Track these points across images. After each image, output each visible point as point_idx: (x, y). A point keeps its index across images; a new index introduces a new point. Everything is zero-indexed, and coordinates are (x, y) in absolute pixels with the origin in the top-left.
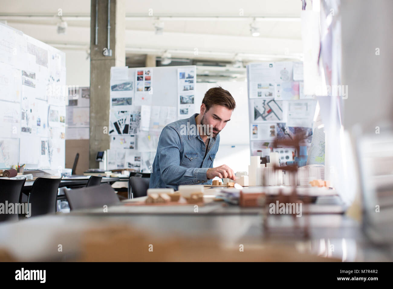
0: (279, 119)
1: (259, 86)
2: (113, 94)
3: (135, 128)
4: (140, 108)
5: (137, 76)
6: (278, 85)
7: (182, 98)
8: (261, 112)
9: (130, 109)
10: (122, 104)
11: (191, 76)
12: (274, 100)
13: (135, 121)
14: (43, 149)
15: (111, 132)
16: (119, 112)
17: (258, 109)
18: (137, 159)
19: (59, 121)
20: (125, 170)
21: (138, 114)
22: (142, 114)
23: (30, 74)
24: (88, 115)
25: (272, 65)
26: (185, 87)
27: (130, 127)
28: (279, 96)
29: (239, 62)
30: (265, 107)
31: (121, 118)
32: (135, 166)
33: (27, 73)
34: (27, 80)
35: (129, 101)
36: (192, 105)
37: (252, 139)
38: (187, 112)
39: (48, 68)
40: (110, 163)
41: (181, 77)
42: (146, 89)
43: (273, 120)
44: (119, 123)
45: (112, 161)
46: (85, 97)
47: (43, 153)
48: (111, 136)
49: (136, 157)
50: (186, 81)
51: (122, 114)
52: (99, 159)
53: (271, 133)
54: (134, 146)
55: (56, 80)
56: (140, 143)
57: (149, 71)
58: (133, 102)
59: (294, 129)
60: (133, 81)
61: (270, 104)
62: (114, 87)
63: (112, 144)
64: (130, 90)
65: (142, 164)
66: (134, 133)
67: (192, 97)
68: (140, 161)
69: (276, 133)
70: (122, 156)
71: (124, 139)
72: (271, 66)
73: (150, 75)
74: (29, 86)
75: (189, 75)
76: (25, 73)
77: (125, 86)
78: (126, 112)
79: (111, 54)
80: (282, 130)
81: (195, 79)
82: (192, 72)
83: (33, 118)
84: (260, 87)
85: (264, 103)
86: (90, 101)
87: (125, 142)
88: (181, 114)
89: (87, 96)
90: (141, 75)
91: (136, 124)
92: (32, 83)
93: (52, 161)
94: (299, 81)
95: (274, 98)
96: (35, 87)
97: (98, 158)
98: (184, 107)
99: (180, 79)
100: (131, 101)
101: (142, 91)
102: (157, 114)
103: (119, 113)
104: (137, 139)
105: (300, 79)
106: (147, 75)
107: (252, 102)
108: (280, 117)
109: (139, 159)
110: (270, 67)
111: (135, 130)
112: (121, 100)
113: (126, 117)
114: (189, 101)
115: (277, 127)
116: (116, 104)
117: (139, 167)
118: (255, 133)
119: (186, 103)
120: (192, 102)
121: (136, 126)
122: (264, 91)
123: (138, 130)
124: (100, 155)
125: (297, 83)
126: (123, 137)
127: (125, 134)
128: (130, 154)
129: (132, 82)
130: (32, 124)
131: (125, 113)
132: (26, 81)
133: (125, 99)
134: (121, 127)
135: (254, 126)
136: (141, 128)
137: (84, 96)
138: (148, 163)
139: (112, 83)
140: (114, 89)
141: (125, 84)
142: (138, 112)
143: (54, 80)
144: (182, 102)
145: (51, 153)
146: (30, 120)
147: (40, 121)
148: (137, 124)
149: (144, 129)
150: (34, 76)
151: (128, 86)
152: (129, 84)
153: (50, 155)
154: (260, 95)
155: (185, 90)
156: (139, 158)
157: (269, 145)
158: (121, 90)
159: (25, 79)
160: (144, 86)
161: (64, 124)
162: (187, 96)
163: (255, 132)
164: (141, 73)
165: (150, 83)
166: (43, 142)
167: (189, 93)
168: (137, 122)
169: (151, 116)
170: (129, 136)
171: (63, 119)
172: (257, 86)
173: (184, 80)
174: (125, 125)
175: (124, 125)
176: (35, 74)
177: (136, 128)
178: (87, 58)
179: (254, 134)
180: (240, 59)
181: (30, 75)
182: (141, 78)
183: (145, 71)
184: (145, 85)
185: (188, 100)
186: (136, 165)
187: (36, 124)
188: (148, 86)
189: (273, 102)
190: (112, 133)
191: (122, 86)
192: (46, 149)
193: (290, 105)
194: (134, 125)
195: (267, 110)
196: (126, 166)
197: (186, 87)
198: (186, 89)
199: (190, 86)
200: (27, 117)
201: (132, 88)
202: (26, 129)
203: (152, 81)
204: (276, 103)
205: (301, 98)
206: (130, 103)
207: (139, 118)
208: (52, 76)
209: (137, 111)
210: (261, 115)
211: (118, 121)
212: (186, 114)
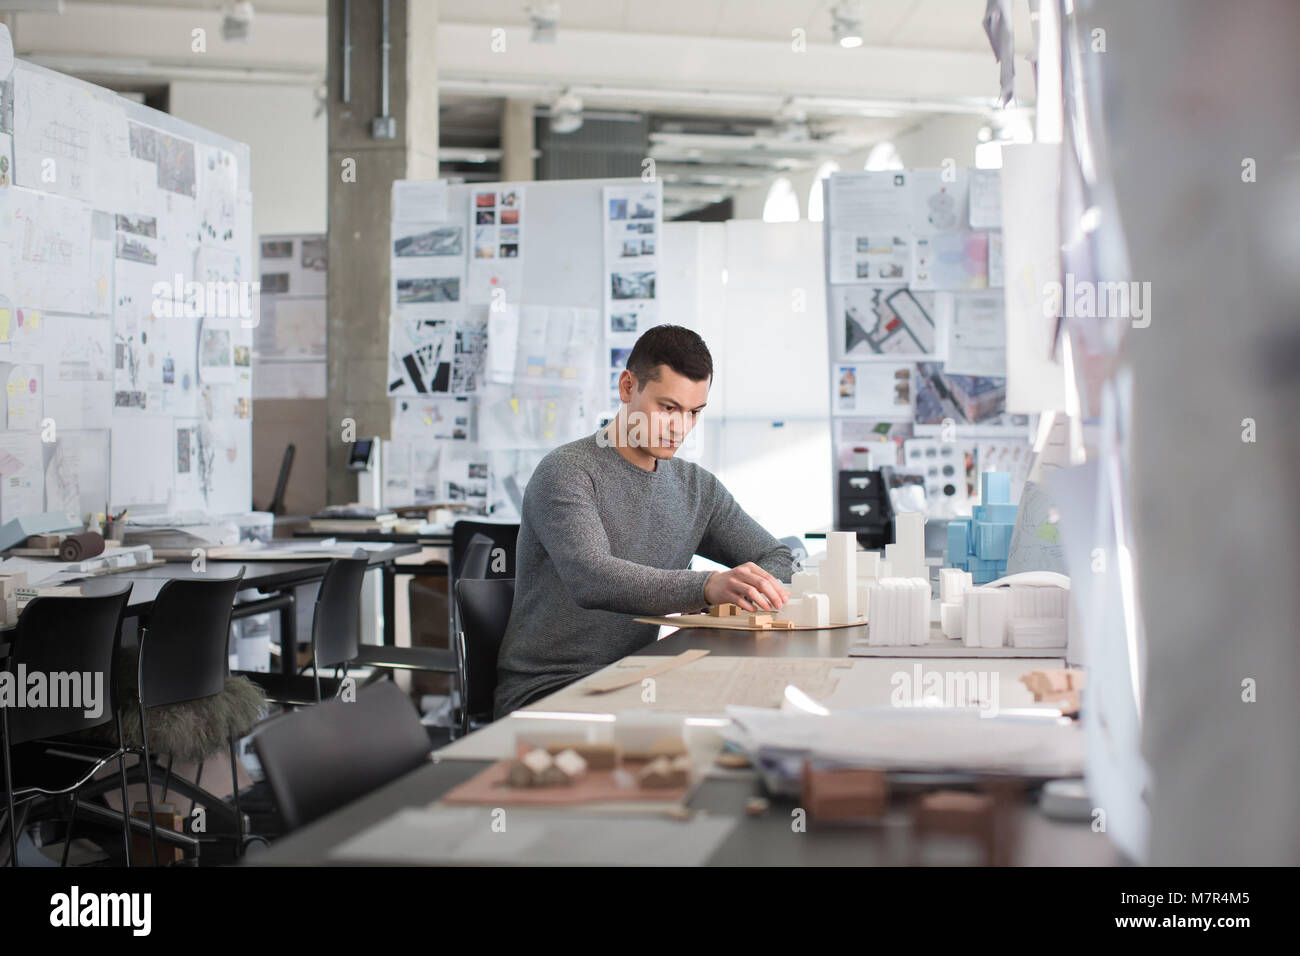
0: (924, 351)
1: (862, 244)
2: (401, 268)
3: (470, 375)
4: (485, 312)
5: (474, 210)
6: (920, 243)
7: (616, 281)
8: (868, 327)
9: (455, 314)
10: (430, 299)
11: (646, 211)
12: (907, 290)
13: (470, 352)
14: (184, 454)
15: (395, 386)
16: (419, 323)
17: (856, 317)
18: (476, 471)
19: (232, 362)
20: (441, 507)
21: (478, 330)
22: (491, 330)
23: (140, 222)
24: (323, 322)
25: (902, 177)
26: (625, 246)
27: (456, 371)
28: (925, 277)
29: (799, 123)
30: (879, 310)
31: (426, 343)
32: (471, 495)
33: (131, 221)
34: (129, 242)
35: (450, 288)
36: (647, 302)
37: (837, 412)
38: (635, 324)
39: (194, 197)
40: (391, 483)
41: (615, 215)
42: (504, 251)
43: (904, 352)
44: (421, 359)
45: (398, 478)
46: (311, 265)
47: (184, 466)
48: (394, 398)
49: (472, 467)
50: (630, 227)
51: (430, 329)
52: (358, 465)
53: (896, 394)
54: (466, 429)
55: (220, 234)
56: (486, 422)
57: (513, 195)
58: (464, 291)
59: (969, 381)
60: (463, 225)
61: (895, 302)
62: (403, 246)
63: (399, 424)
64: (452, 254)
65: (494, 487)
66: (467, 390)
67: (650, 277)
68: (485, 477)
69: (913, 392)
70: (428, 462)
71: (435, 409)
72: (899, 181)
73: (515, 206)
74: (138, 261)
75: (639, 207)
76: (125, 220)
77: (437, 242)
78: (443, 322)
79: (392, 133)
80: (932, 384)
81: (658, 221)
82: (649, 197)
83: (151, 360)
84: (862, 247)
85: (875, 300)
86: (328, 277)
87: (439, 418)
88: (614, 330)
89: (319, 263)
90: (490, 206)
91: (474, 363)
92: (147, 251)
93: (211, 490)
94: (986, 231)
95: (907, 284)
96: (154, 264)
97: (354, 459)
98: (623, 308)
99: (612, 219)
100: (457, 290)
101: (492, 256)
102: (537, 332)
103: (418, 327)
104: (475, 410)
105: (990, 224)
106: (508, 208)
107: (839, 294)
108: (926, 345)
109: (483, 473)
110: (896, 184)
111: (470, 379)
112: (426, 284)
113: (442, 340)
114: (638, 289)
115: (918, 373)
116: (412, 299)
117: (484, 495)
118: (848, 391)
119: (631, 296)
120: (648, 294)
121: (474, 368)
122: (877, 261)
123: (478, 380)
124: (360, 451)
125: (981, 237)
126: (430, 403)
127: (438, 394)
128: (456, 456)
129: (461, 230)
130: (148, 379)
131: (438, 327)
132: (126, 245)
133: (438, 283)
134: (426, 372)
135: (842, 369)
136: (487, 376)
137: (308, 261)
138: (510, 483)
139: (397, 234)
140: (404, 251)
141: (439, 235)
142: (479, 323)
143: (214, 235)
144: (617, 294)
145: (207, 463)
146: (140, 366)
147: (172, 369)
148: (477, 360)
149: (499, 378)
150: (150, 229)
151: (448, 242)
152: (450, 234)
153: (204, 471)
154: (862, 272)
155: (626, 255)
156: (483, 467)
157: (892, 431)
158: (426, 255)
159: (125, 240)
160: (497, 242)
161: (248, 371)
162: (634, 274)
163: (848, 388)
164: (488, 201)
165: (516, 232)
166: (183, 435)
167: (640, 264)
168: (475, 355)
169: (521, 334)
170: (450, 398)
171: (243, 354)
172: (854, 246)
173: (622, 224)
174: (437, 365)
175: (435, 364)
176: (154, 223)
177: (473, 374)
178: (318, 114)
179: (844, 395)
180: (800, 115)
181: (139, 227)
182: (488, 217)
183: (502, 195)
184: (502, 237)
185: (635, 285)
186: (472, 491)
187: (160, 380)
188: (511, 241)
189: (904, 296)
190: (399, 391)
191: (430, 242)
192: (193, 453)
193: (957, 305)
194: (466, 365)
195: (885, 322)
196: (443, 497)
197: (630, 246)
198: (629, 252)
199: (643, 244)
200: (131, 360)
201: (461, 249)
202: (128, 396)
203: (522, 226)
204: (913, 298)
205: (992, 284)
206: (453, 296)
207: (484, 342)
208: (209, 224)
209: (475, 321)
210: (867, 337)
211: (418, 352)
212: (629, 330)
